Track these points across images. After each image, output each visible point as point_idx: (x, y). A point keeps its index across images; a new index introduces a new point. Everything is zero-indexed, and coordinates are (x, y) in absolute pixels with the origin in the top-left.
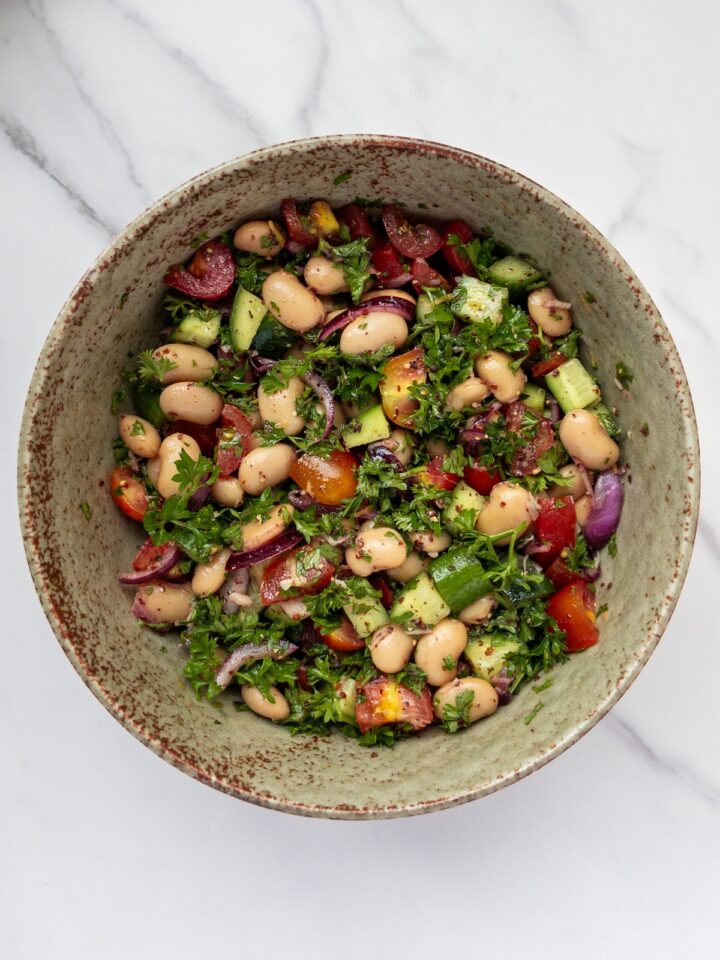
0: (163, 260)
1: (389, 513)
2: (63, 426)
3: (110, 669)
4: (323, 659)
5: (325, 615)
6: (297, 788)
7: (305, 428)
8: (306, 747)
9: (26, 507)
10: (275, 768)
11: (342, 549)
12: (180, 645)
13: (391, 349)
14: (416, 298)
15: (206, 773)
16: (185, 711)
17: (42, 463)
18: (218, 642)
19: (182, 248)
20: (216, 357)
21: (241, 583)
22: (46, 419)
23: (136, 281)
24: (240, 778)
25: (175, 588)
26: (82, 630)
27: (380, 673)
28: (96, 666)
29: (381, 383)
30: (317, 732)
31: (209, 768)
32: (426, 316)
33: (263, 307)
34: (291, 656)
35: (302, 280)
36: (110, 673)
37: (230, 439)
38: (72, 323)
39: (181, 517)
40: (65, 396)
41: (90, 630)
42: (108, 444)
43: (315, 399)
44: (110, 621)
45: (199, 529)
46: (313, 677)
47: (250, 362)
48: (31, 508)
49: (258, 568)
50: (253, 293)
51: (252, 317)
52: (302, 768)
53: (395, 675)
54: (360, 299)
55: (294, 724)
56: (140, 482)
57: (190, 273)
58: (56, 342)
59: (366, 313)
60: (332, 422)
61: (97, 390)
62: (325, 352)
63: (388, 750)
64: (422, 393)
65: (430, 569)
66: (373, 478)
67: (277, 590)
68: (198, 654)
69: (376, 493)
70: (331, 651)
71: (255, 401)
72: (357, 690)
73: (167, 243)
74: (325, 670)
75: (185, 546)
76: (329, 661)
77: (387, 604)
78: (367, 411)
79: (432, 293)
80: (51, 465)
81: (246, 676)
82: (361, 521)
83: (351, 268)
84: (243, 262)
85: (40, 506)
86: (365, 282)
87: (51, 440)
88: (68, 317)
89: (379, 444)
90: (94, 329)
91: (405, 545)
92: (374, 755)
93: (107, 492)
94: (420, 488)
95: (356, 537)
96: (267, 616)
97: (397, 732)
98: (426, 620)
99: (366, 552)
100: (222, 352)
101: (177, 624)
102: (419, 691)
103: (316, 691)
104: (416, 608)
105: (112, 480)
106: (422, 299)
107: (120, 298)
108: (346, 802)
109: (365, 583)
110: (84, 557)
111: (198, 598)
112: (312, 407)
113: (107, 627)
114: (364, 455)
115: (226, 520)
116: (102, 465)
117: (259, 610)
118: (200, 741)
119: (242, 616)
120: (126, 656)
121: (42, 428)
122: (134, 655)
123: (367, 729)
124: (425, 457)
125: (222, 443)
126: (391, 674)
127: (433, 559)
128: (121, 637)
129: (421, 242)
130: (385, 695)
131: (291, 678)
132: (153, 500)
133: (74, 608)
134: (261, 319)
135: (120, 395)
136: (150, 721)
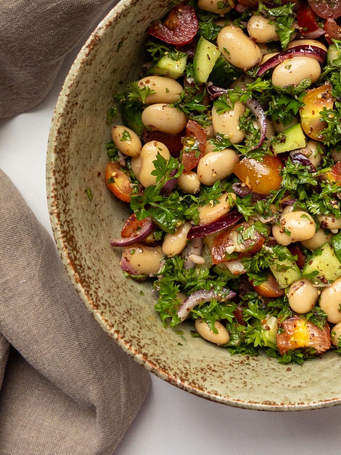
0: (148, 18)
1: (304, 201)
2: (76, 135)
3: (108, 305)
4: (254, 303)
5: (256, 272)
6: (236, 390)
7: (245, 139)
8: (242, 363)
9: (52, 192)
10: (220, 376)
11: (270, 225)
12: (153, 290)
13: (309, 83)
14: (327, 46)
15: (174, 377)
16: (158, 336)
17: (62, 161)
18: (180, 288)
19: (162, 9)
20: (183, 85)
21: (198, 248)
22: (66, 131)
23: (129, 33)
24: (196, 381)
25: (150, 250)
26: (89, 278)
27: (294, 313)
28: (98, 302)
29: (301, 108)
30: (249, 353)
31: (175, 374)
32: (334, 61)
33: (217, 51)
34: (231, 300)
35: (245, 31)
36: (108, 308)
37: (192, 146)
38: (85, 64)
39: (156, 200)
40: (78, 114)
41: (94, 278)
42: (104, 146)
43: (253, 117)
44: (106, 272)
45: (169, 209)
46: (246, 315)
47: (207, 91)
48: (55, 193)
49: (210, 238)
50: (211, 41)
51: (209, 59)
52: (239, 376)
53: (305, 315)
54: (287, 47)
55: (233, 347)
56: (126, 173)
57: (166, 26)
58: (74, 77)
59: (291, 57)
60: (264, 135)
61: (98, 108)
62: (262, 85)
63: (299, 367)
64: (330, 116)
65: (332, 242)
66: (293, 176)
67: (223, 254)
68: (165, 295)
69: (294, 187)
70: (260, 297)
71: (210, 118)
72: (278, 325)
73: (151, 7)
74: (255, 311)
75: (158, 220)
76: (258, 304)
77: (301, 265)
78: (291, 128)
79: (339, 44)
80: (67, 163)
81: (199, 313)
82: (284, 206)
83: (281, 24)
84: (203, 18)
85: (61, 191)
86: (291, 34)
87: (68, 145)
88: (83, 60)
89: (298, 152)
90: (99, 67)
91: (314, 224)
92: (289, 369)
93: (102, 180)
94: (326, 184)
95: (280, 217)
96: (215, 272)
97: (305, 355)
98: (328, 277)
99: (287, 228)
100: (188, 83)
101: (151, 275)
102: (321, 327)
103: (249, 325)
104: (320, 268)
105: (106, 172)
106: (331, 48)
107: (118, 44)
108: (269, 400)
109: (285, 250)
110: (89, 227)
111: (166, 258)
112: (250, 123)
113: (105, 276)
114: (287, 159)
115: (188, 203)
116: (100, 161)
117: (210, 267)
118: (169, 356)
119: (197, 271)
120: (117, 297)
121: (63, 137)
122: (122, 296)
123: (284, 351)
124: (331, 161)
125: (186, 148)
126: (302, 314)
127: (335, 235)
128: (113, 283)
129: (332, 7)
130: (298, 329)
131: (230, 317)
132: (135, 187)
133: (83, 262)
134: (215, 60)
135: (113, 111)
136: (135, 342)
